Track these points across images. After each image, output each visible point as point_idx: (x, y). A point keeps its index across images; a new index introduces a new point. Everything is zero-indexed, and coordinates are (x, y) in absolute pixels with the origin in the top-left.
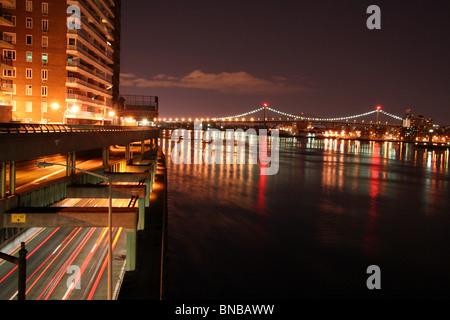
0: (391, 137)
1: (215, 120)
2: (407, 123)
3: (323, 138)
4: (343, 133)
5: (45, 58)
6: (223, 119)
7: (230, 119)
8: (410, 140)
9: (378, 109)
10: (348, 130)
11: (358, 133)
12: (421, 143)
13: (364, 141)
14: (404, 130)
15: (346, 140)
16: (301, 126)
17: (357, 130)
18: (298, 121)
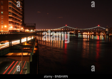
0: (102, 34)
1: (52, 30)
3: (83, 34)
4: (88, 33)
5: (2, 12)
7: (56, 29)
8: (108, 35)
9: (99, 26)
12: (111, 35)
13: (95, 35)
14: (106, 32)
17: (92, 32)
18: (76, 30)
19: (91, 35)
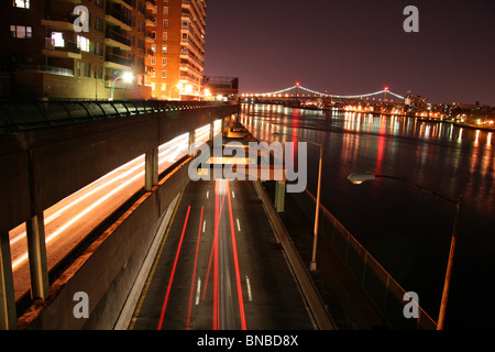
0: (397, 112)
1: (257, 95)
2: (408, 102)
3: (344, 111)
4: (360, 108)
5: (164, 49)
6: (264, 95)
7: (269, 95)
8: (411, 115)
9: (386, 90)
10: (364, 106)
11: (372, 109)
12: (419, 117)
13: (376, 114)
14: (406, 107)
15: (362, 113)
16: (326, 101)
17: (371, 105)
18: (323, 98)
19: (367, 113)
